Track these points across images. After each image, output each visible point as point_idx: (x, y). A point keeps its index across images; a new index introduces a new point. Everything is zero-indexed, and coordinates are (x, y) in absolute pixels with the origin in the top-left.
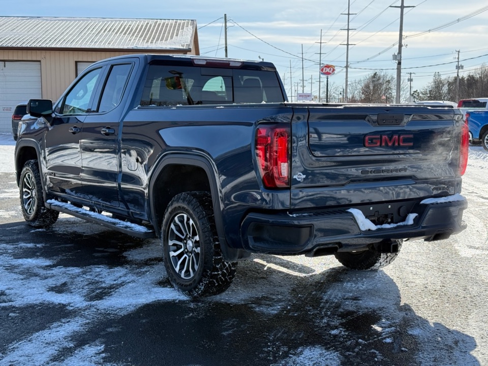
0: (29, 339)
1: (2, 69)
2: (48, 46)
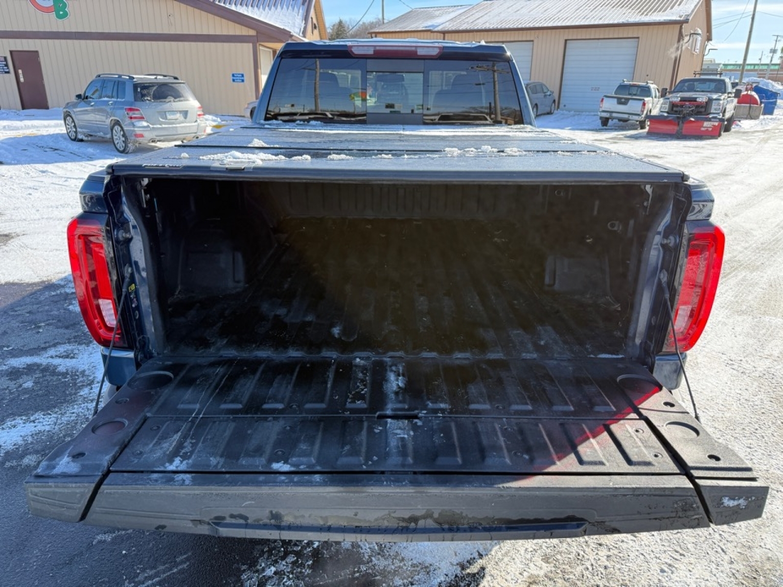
0: (32, 418)
2: (540, 25)
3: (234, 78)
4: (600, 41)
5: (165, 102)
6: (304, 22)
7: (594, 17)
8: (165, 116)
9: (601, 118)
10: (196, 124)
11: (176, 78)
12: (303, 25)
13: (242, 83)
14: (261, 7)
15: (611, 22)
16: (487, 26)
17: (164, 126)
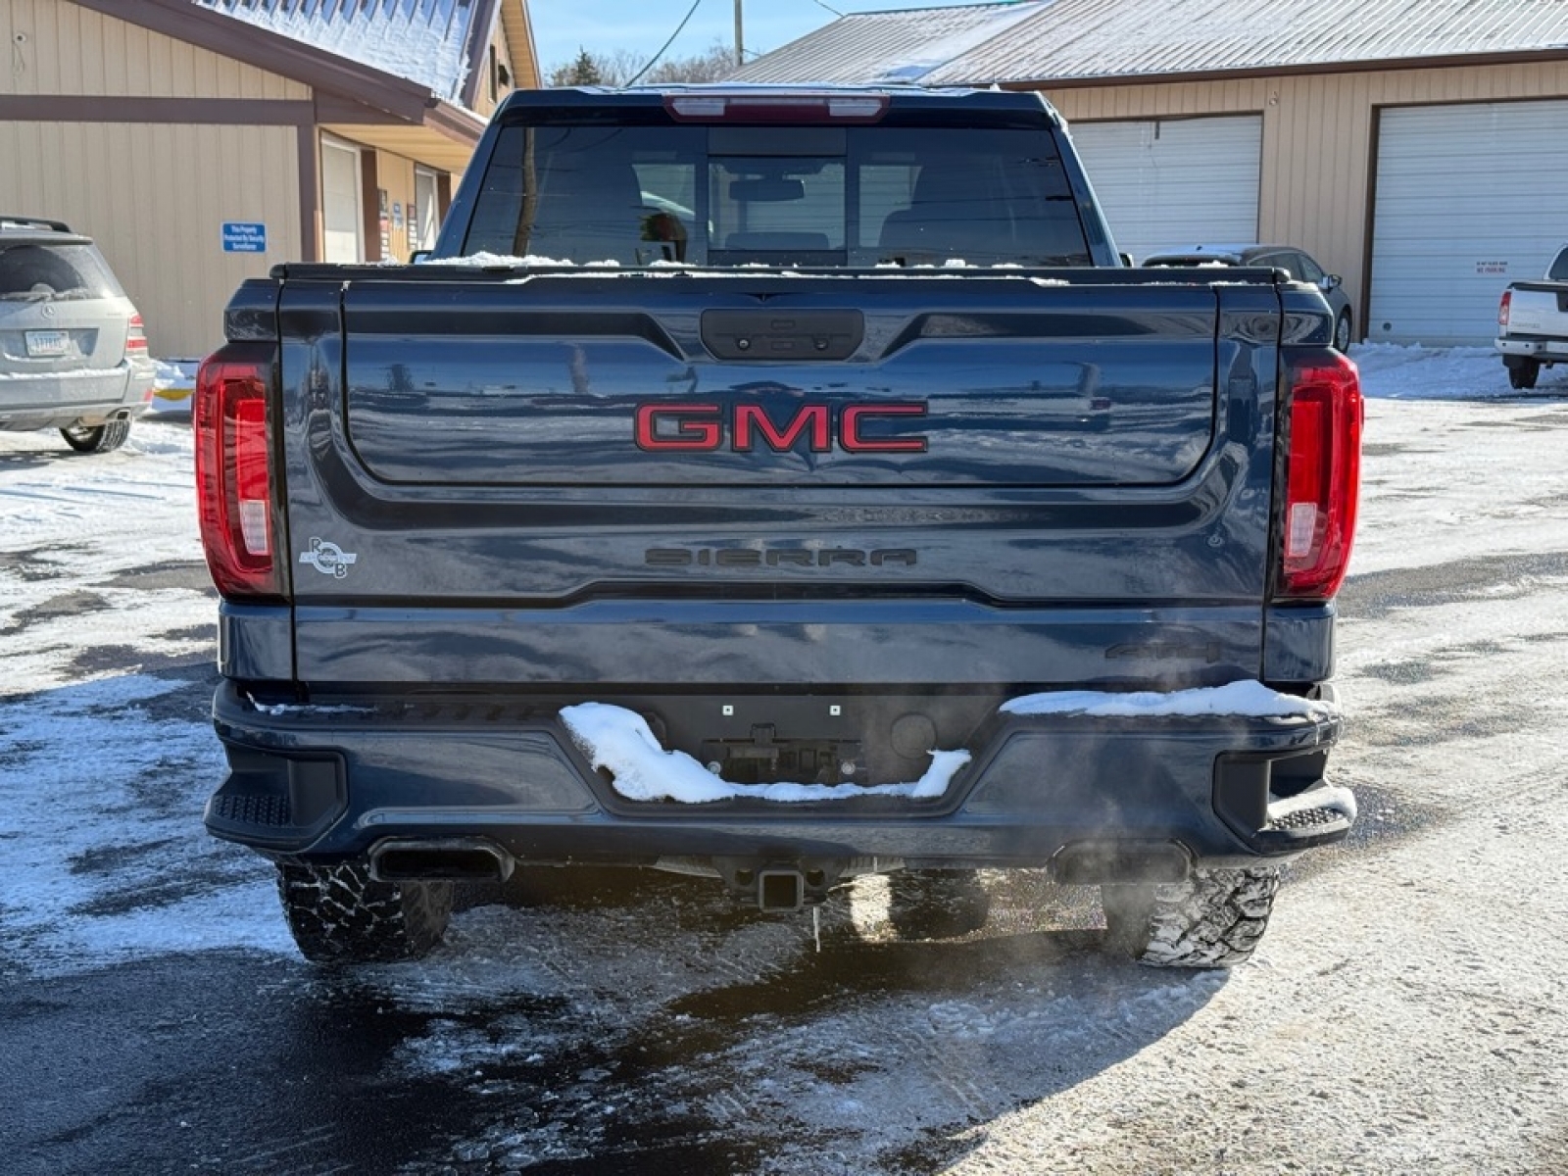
1: (1150, 146)
2: (1283, 61)
3: (231, 238)
4: (1496, 107)
5: (24, 299)
6: (466, 60)
7: (1467, 31)
8: (20, 345)
9: (1508, 359)
10: (120, 371)
11: (61, 228)
12: (463, 71)
13: (260, 254)
14: (318, 10)
15: (1527, 46)
16: (1100, 67)
17: (16, 376)
